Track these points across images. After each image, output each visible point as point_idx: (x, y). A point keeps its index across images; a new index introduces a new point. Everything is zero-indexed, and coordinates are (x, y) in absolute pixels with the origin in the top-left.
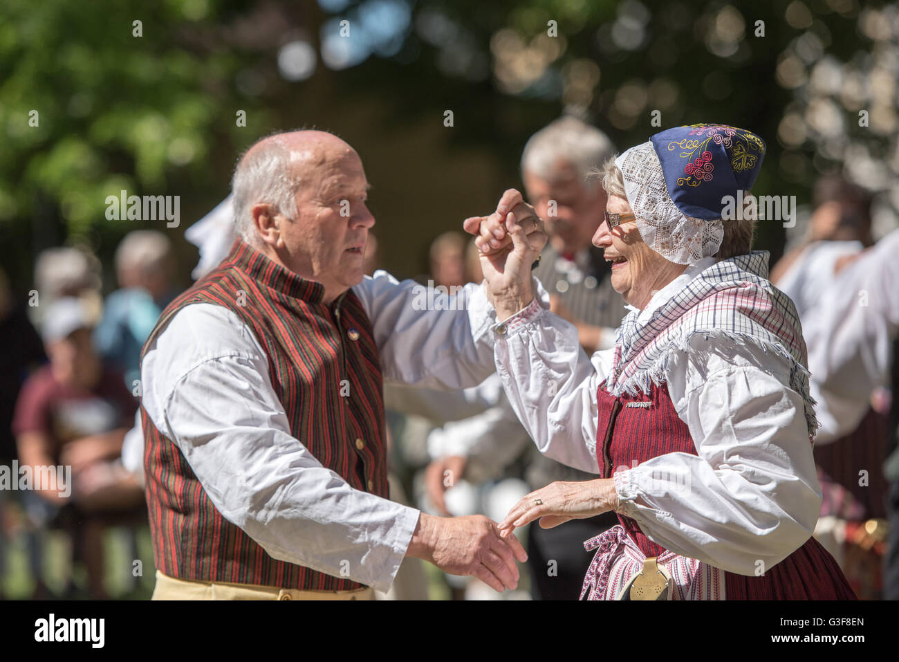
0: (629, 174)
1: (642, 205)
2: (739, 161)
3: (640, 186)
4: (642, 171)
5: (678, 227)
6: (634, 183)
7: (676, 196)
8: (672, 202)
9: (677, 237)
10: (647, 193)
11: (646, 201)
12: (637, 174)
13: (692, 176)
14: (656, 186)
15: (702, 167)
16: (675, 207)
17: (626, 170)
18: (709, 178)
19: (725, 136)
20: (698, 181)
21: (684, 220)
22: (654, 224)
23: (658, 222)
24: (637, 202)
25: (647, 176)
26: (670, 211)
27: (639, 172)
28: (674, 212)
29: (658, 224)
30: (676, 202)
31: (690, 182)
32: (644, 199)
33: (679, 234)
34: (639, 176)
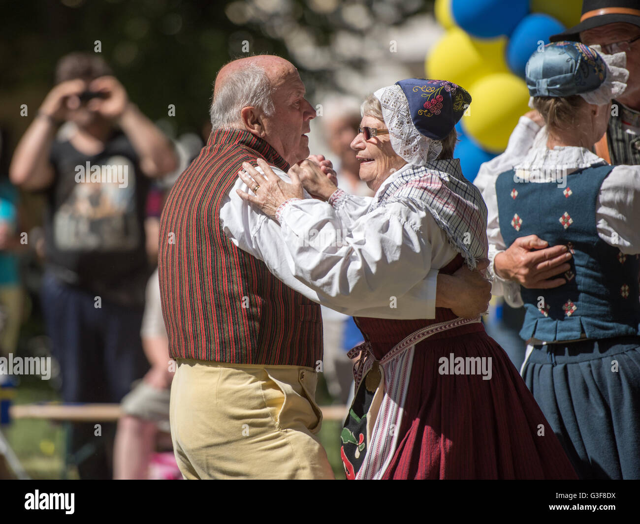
0: (386, 103)
1: (394, 124)
2: (458, 105)
3: (393, 112)
4: (394, 103)
5: (416, 141)
6: (388, 110)
7: (416, 121)
8: (413, 125)
9: (415, 148)
10: (398, 116)
11: (397, 122)
12: (391, 105)
13: (428, 110)
14: (403, 113)
15: (435, 105)
16: (415, 128)
17: (383, 101)
18: (438, 112)
19: (452, 87)
20: (431, 114)
21: (419, 138)
22: (401, 138)
23: (403, 136)
24: (391, 123)
25: (398, 106)
26: (411, 129)
27: (393, 103)
28: (414, 131)
29: (403, 138)
30: (416, 125)
31: (427, 113)
32: (395, 121)
33: (416, 145)
34: (392, 106)
